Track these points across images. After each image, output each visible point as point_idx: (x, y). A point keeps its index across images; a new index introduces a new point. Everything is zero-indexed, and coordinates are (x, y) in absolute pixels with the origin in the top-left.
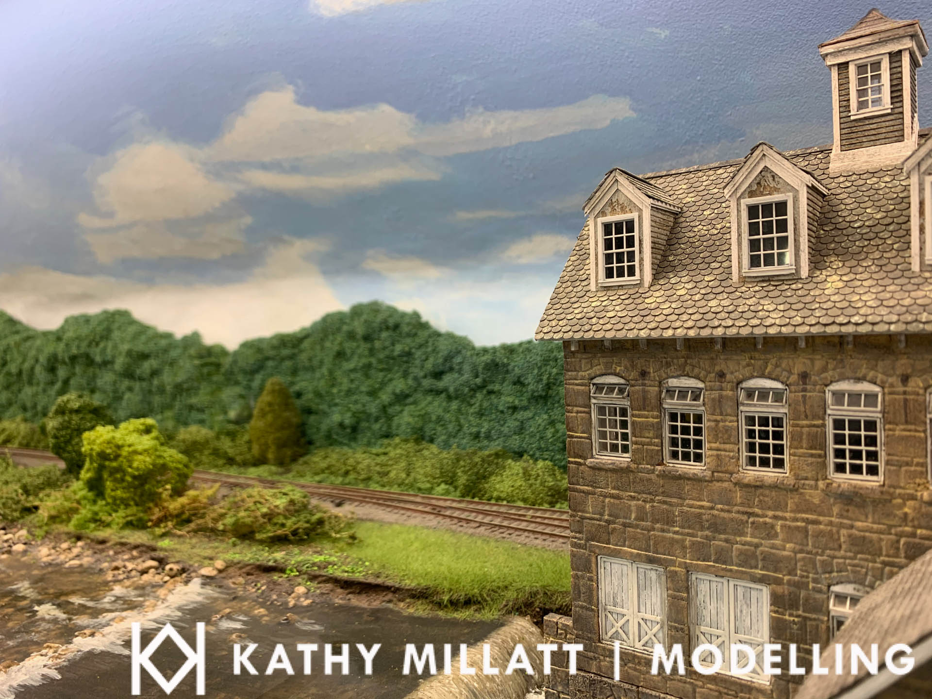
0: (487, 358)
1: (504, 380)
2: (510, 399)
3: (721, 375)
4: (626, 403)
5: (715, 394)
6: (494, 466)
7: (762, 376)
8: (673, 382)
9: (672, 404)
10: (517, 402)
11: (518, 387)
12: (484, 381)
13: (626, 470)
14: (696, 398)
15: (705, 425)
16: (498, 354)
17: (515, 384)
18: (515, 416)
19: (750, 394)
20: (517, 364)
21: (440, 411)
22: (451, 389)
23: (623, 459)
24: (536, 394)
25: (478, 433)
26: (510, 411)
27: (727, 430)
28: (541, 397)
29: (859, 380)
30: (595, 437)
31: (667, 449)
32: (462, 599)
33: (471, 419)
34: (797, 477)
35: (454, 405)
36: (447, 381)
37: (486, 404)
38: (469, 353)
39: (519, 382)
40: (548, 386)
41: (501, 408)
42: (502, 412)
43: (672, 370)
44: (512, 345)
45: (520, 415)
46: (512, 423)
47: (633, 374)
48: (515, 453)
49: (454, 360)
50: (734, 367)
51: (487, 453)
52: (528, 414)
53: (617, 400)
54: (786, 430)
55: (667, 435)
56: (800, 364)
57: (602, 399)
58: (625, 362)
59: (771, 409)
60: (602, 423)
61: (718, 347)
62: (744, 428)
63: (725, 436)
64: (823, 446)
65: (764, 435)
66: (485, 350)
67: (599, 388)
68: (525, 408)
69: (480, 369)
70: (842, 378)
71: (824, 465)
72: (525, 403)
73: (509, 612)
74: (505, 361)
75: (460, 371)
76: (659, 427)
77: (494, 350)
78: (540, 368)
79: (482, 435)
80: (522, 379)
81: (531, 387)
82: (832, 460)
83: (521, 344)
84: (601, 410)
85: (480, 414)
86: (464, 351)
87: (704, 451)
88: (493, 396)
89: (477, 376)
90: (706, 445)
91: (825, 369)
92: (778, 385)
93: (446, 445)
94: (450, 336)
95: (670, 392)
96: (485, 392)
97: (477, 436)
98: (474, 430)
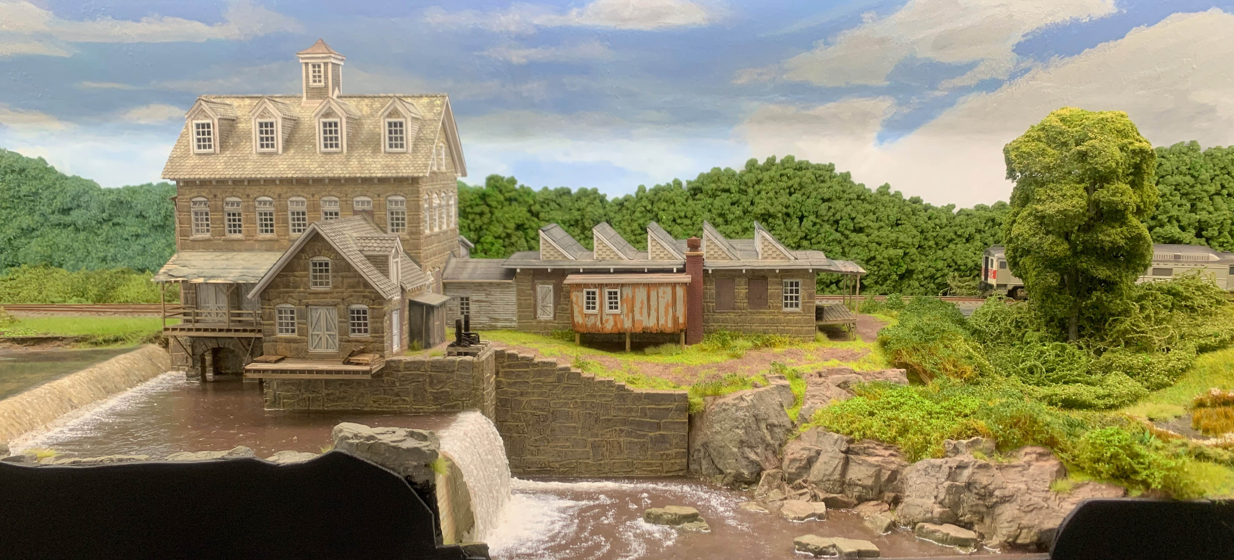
0: (113, 197)
1: (128, 214)
2: (134, 229)
3: (248, 196)
4: (208, 209)
5: (246, 204)
6: (121, 280)
7: (264, 196)
8: (228, 199)
9: (228, 208)
10: (139, 231)
11: (140, 219)
12: (110, 215)
13: (208, 240)
14: (238, 206)
15: (242, 217)
16: (122, 194)
17: (137, 217)
18: (138, 241)
19: (260, 202)
20: (140, 203)
21: (69, 241)
22: (80, 222)
23: (207, 235)
24: (156, 224)
25: (106, 257)
26: (134, 238)
27: (251, 218)
28: (160, 226)
29: (299, 196)
30: (193, 226)
31: (227, 229)
32: (112, 338)
33: (99, 246)
34: (278, 236)
35: (82, 235)
36: (75, 215)
37: (111, 234)
38: (96, 193)
39: (141, 216)
40: (166, 218)
41: (125, 236)
42: (127, 239)
43: (228, 194)
44: (134, 187)
45: (142, 241)
46: (136, 247)
47: (211, 196)
48: (139, 270)
49: (81, 199)
50: (253, 191)
51: (114, 270)
52: (149, 240)
53: (203, 208)
54: (274, 217)
55: (226, 222)
56: (278, 190)
57: (197, 208)
58: (207, 191)
59: (268, 209)
60: (197, 220)
61: (246, 183)
62: (258, 217)
63: (252, 222)
64: (287, 223)
65: (266, 220)
66: (110, 191)
67: (195, 203)
68: (147, 236)
69: (107, 206)
70: (293, 196)
71: (288, 230)
72: (147, 231)
73: (145, 343)
74: (129, 199)
75: (87, 208)
76: (222, 220)
77: (119, 191)
78: (158, 204)
79: (109, 258)
80: (144, 213)
81: (152, 218)
82: (291, 228)
83: (142, 187)
84: (196, 214)
85: (107, 242)
86: (90, 192)
87: (242, 229)
88: (118, 228)
89: (104, 211)
90: (243, 226)
91: (287, 193)
92: (270, 199)
93: (75, 268)
94: (76, 179)
95: (227, 204)
96: (111, 224)
97: (104, 259)
98: (101, 255)
